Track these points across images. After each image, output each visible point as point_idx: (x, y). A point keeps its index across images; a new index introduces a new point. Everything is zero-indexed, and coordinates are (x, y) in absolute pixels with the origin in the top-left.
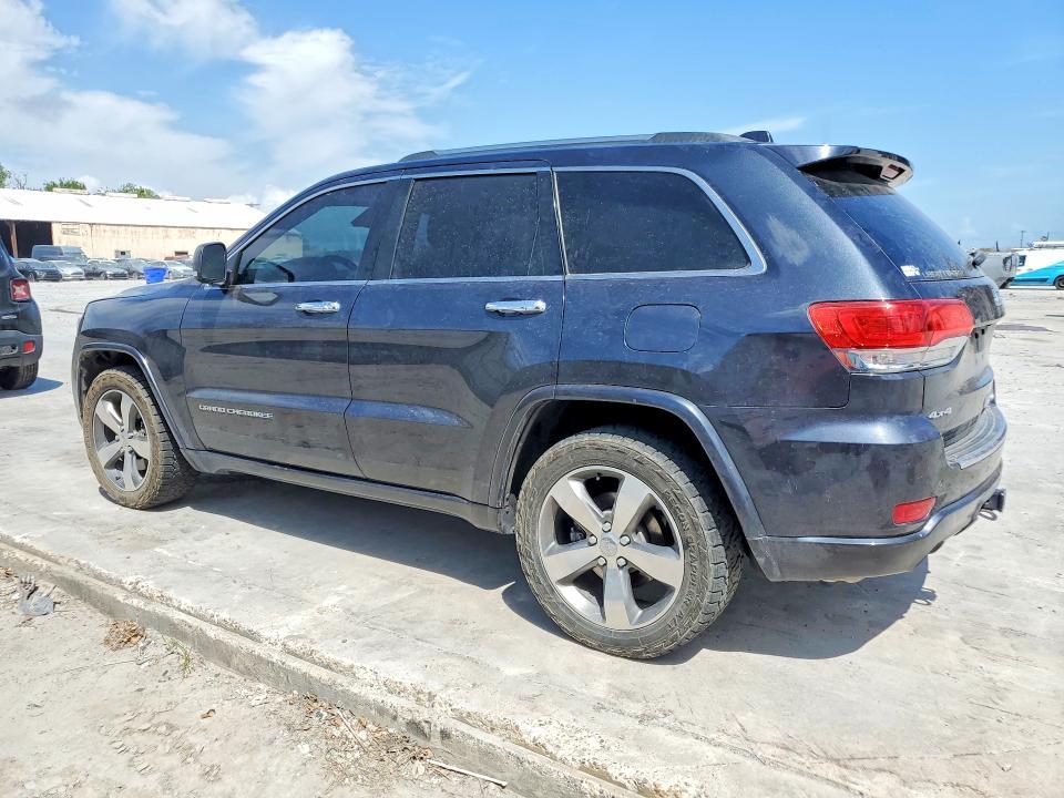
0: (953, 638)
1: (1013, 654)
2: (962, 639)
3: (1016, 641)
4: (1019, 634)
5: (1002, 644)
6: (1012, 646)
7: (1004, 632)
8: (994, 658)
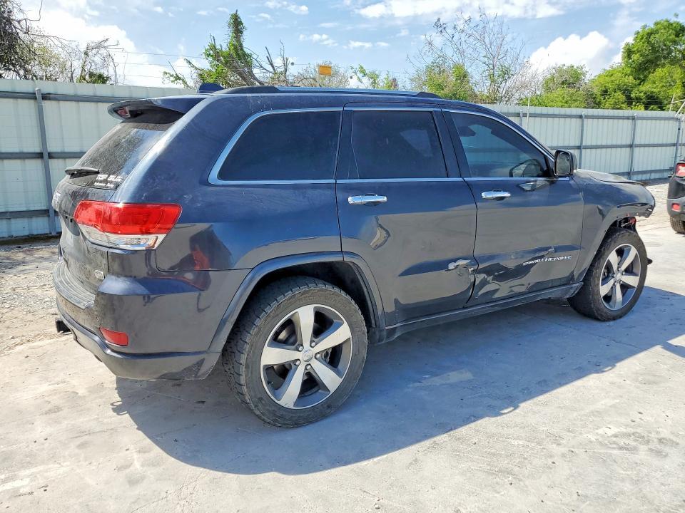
0: (81, 392)
1: (46, 399)
2: (77, 393)
3: (49, 407)
4: (49, 412)
5: (56, 400)
6: (50, 402)
7: (58, 409)
8: (55, 392)
